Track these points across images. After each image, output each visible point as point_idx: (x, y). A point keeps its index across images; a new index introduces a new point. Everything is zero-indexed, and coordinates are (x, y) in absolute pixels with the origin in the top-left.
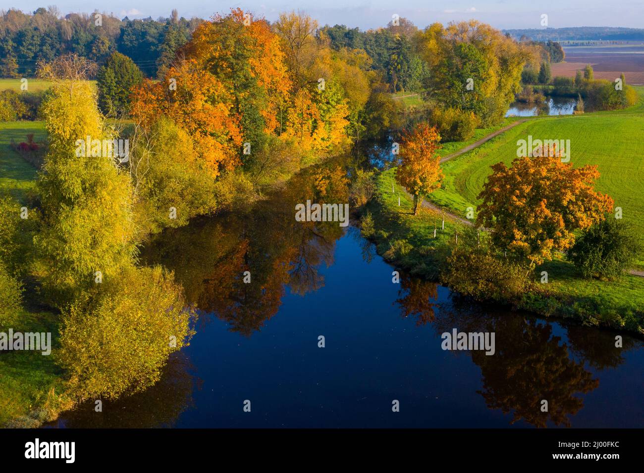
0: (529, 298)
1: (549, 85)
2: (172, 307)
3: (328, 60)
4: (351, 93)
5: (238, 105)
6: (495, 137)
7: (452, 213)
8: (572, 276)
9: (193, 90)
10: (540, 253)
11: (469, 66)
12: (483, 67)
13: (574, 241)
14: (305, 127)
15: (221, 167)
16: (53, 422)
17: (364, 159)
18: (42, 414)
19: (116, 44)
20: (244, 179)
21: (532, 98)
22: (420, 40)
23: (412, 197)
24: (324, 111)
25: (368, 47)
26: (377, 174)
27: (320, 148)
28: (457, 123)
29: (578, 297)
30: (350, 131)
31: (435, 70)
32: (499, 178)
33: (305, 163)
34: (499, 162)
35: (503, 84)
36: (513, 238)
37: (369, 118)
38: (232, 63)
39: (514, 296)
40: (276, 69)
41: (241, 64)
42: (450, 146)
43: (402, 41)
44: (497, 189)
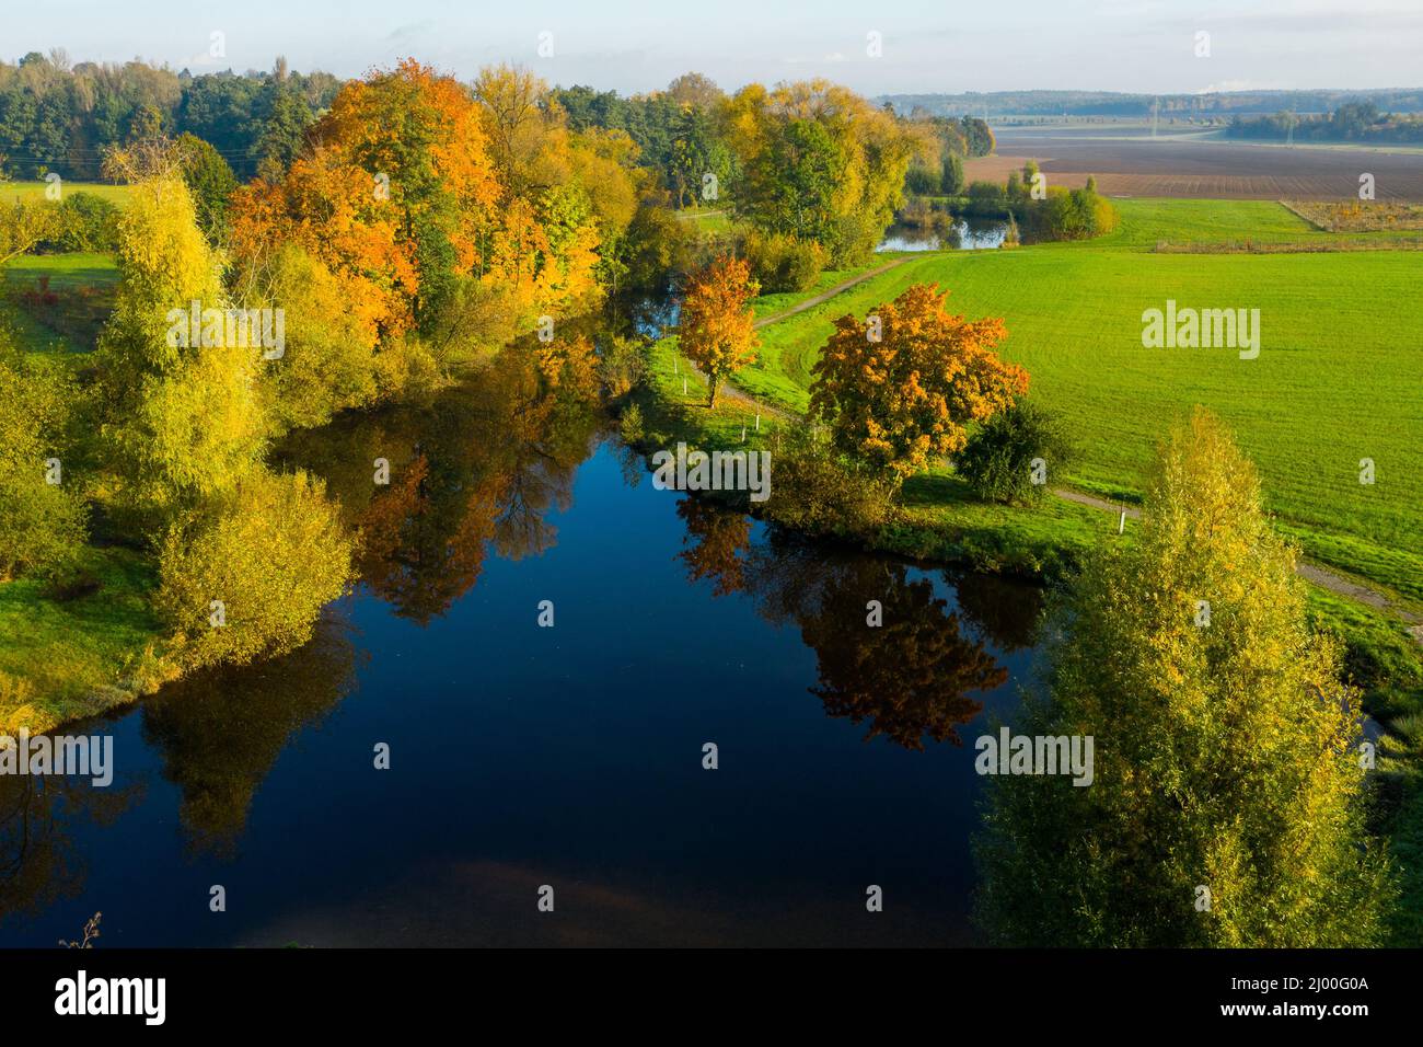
0: (891, 531)
1: (961, 196)
2: (325, 533)
3: (563, 149)
4: (603, 206)
5: (409, 225)
6: (856, 285)
7: (775, 406)
8: (963, 499)
9: (334, 199)
10: (909, 458)
11: (810, 160)
12: (836, 162)
13: (964, 440)
14: (523, 265)
15: (383, 330)
16: (152, 695)
17: (626, 322)
18: (136, 684)
19: (174, 120)
20: (421, 352)
21: (928, 220)
22: (727, 114)
23: (706, 378)
24: (556, 237)
25: (633, 126)
26: (649, 345)
27: (550, 303)
28: (789, 259)
29: (970, 529)
30: (602, 275)
31: (751, 166)
32: (844, 337)
33: (524, 327)
34: (846, 315)
35: (871, 194)
36: (866, 434)
37: (635, 251)
38: (401, 153)
39: (868, 529)
40: (474, 163)
41: (416, 155)
42: (775, 299)
43: (695, 115)
44: (842, 357)
